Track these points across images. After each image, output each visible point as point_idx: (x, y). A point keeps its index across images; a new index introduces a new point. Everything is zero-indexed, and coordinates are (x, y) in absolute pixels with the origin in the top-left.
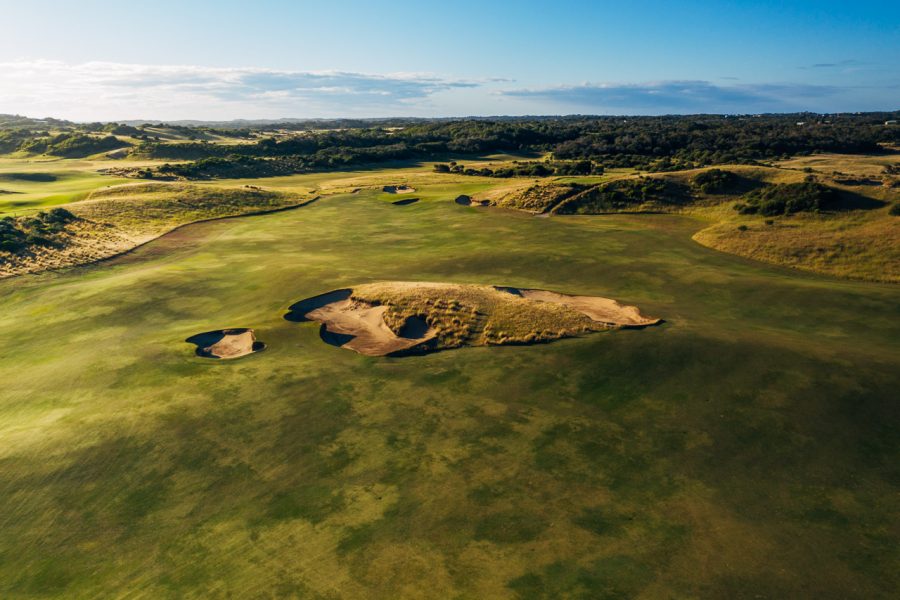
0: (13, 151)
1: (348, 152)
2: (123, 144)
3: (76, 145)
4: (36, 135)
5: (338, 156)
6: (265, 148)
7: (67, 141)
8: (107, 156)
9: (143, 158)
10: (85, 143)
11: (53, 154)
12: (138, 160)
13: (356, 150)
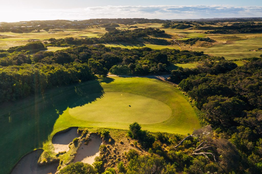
0: (168, 28)
1: (250, 29)
2: (191, 26)
3: (182, 27)
4: (172, 24)
5: (247, 30)
6: (225, 28)
7: (180, 26)
8: (189, 29)
9: (197, 30)
10: (184, 26)
11: (178, 28)
12: (196, 30)
13: (252, 29)
